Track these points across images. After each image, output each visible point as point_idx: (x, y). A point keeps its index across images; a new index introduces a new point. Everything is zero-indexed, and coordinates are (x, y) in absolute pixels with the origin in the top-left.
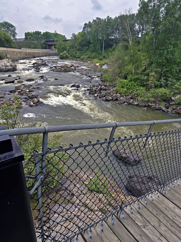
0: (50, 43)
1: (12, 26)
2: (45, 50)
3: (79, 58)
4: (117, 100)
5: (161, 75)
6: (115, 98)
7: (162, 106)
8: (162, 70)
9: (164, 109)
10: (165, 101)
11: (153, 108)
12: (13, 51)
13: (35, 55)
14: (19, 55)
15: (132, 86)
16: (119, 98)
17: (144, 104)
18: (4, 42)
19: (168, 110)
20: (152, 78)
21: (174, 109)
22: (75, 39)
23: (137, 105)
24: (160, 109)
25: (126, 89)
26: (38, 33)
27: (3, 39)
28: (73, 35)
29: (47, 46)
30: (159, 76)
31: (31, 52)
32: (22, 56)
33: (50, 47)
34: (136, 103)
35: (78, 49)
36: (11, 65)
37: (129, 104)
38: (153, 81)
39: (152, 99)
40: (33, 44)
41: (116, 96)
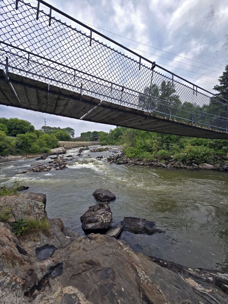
0: (96, 138)
1: (72, 129)
2: (92, 142)
3: (114, 144)
4: (127, 163)
5: (163, 141)
6: (126, 161)
7: (163, 163)
8: (163, 137)
9: (164, 165)
10: (165, 159)
11: (155, 165)
12: (69, 143)
13: (84, 145)
14: (73, 145)
15: (139, 152)
16: (128, 162)
17: (148, 164)
18: (65, 138)
19: (167, 166)
20: (155, 144)
21: (173, 164)
22: (112, 132)
23: (143, 165)
24: (161, 166)
25: (134, 154)
26: (89, 133)
27: (64, 137)
28: (110, 130)
29: (94, 139)
30: (161, 143)
31: (81, 143)
32: (74, 146)
33: (96, 139)
34: (142, 164)
35: (114, 138)
36: (63, 150)
37: (136, 164)
38: (156, 146)
39: (155, 160)
40: (85, 139)
41: (126, 160)
